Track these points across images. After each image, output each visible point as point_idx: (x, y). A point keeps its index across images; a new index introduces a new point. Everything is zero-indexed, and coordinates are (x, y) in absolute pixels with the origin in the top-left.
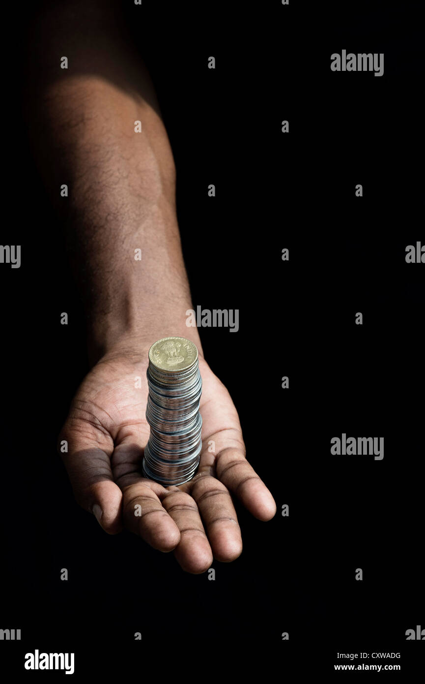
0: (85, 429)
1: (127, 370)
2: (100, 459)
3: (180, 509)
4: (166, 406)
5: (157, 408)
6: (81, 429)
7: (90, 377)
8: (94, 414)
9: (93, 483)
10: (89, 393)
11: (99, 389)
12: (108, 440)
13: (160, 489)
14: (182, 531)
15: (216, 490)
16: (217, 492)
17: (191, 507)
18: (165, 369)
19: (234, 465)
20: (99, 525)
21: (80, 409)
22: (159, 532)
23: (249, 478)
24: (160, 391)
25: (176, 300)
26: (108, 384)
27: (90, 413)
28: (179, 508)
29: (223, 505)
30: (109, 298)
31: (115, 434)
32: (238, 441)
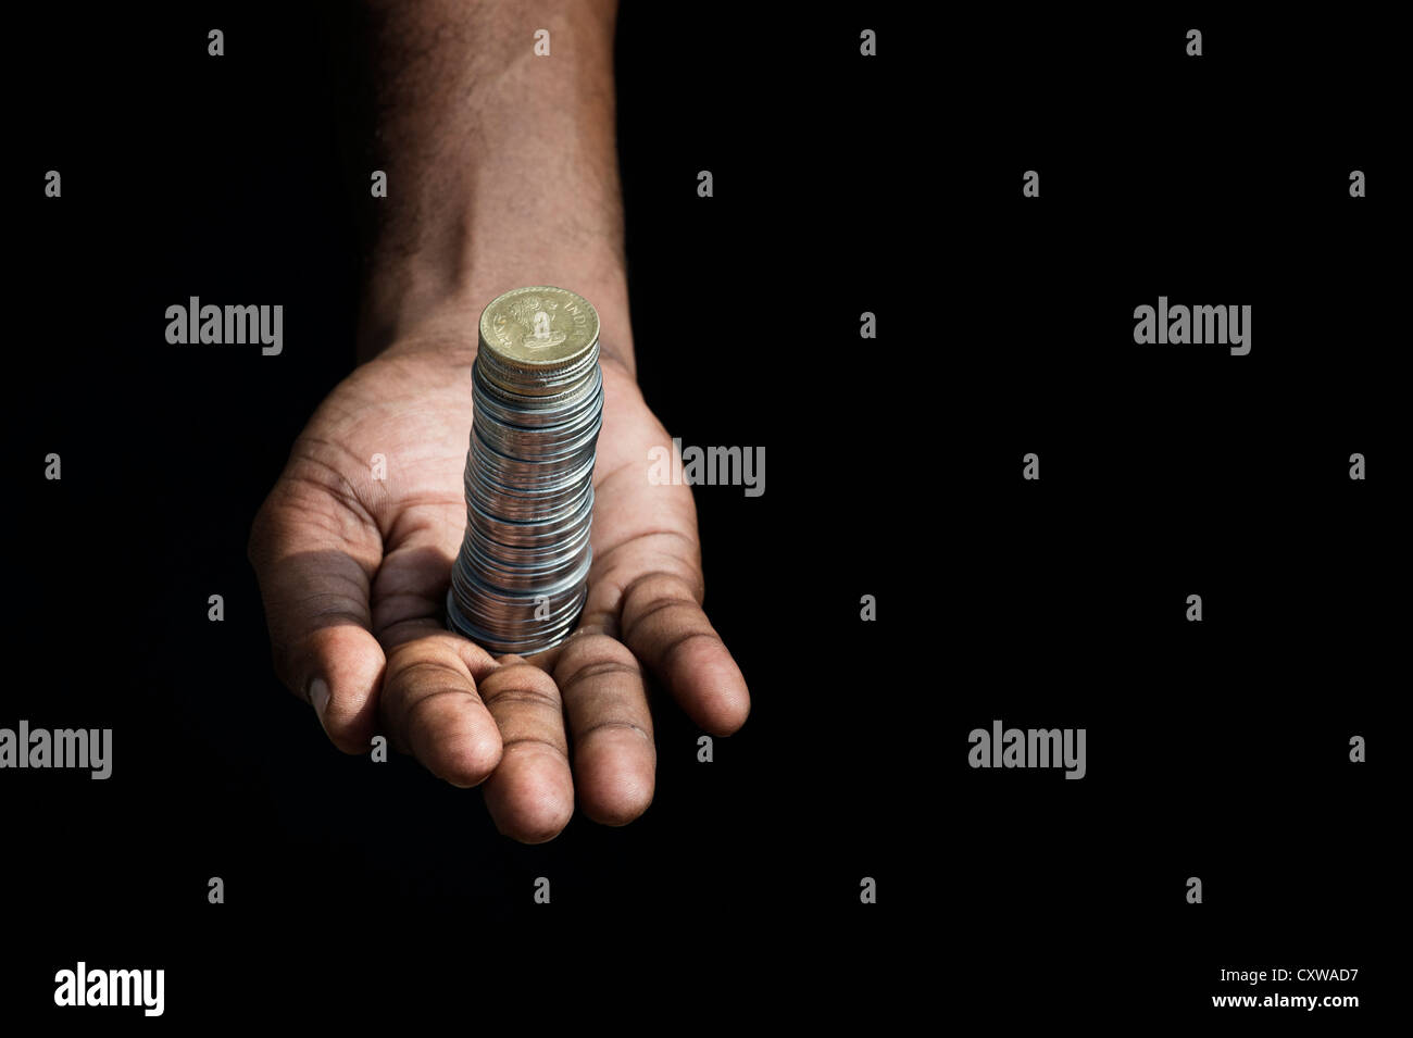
0: (314, 505)
1: (436, 379)
2: (344, 577)
3: (517, 700)
4: (512, 451)
5: (493, 459)
6: (306, 505)
7: (346, 387)
8: (343, 471)
9: (319, 627)
10: (337, 422)
11: (361, 415)
12: (368, 537)
13: (481, 657)
14: (507, 745)
15: (612, 662)
16: (611, 666)
17: (545, 697)
18: (521, 360)
19: (661, 608)
20: (321, 726)
21: (309, 458)
22: (450, 736)
23: (692, 635)
24: (500, 412)
25: (584, 236)
26: (383, 406)
27: (332, 469)
28: (517, 696)
29: (620, 696)
30: (419, 218)
31: (387, 522)
32: (683, 561)
